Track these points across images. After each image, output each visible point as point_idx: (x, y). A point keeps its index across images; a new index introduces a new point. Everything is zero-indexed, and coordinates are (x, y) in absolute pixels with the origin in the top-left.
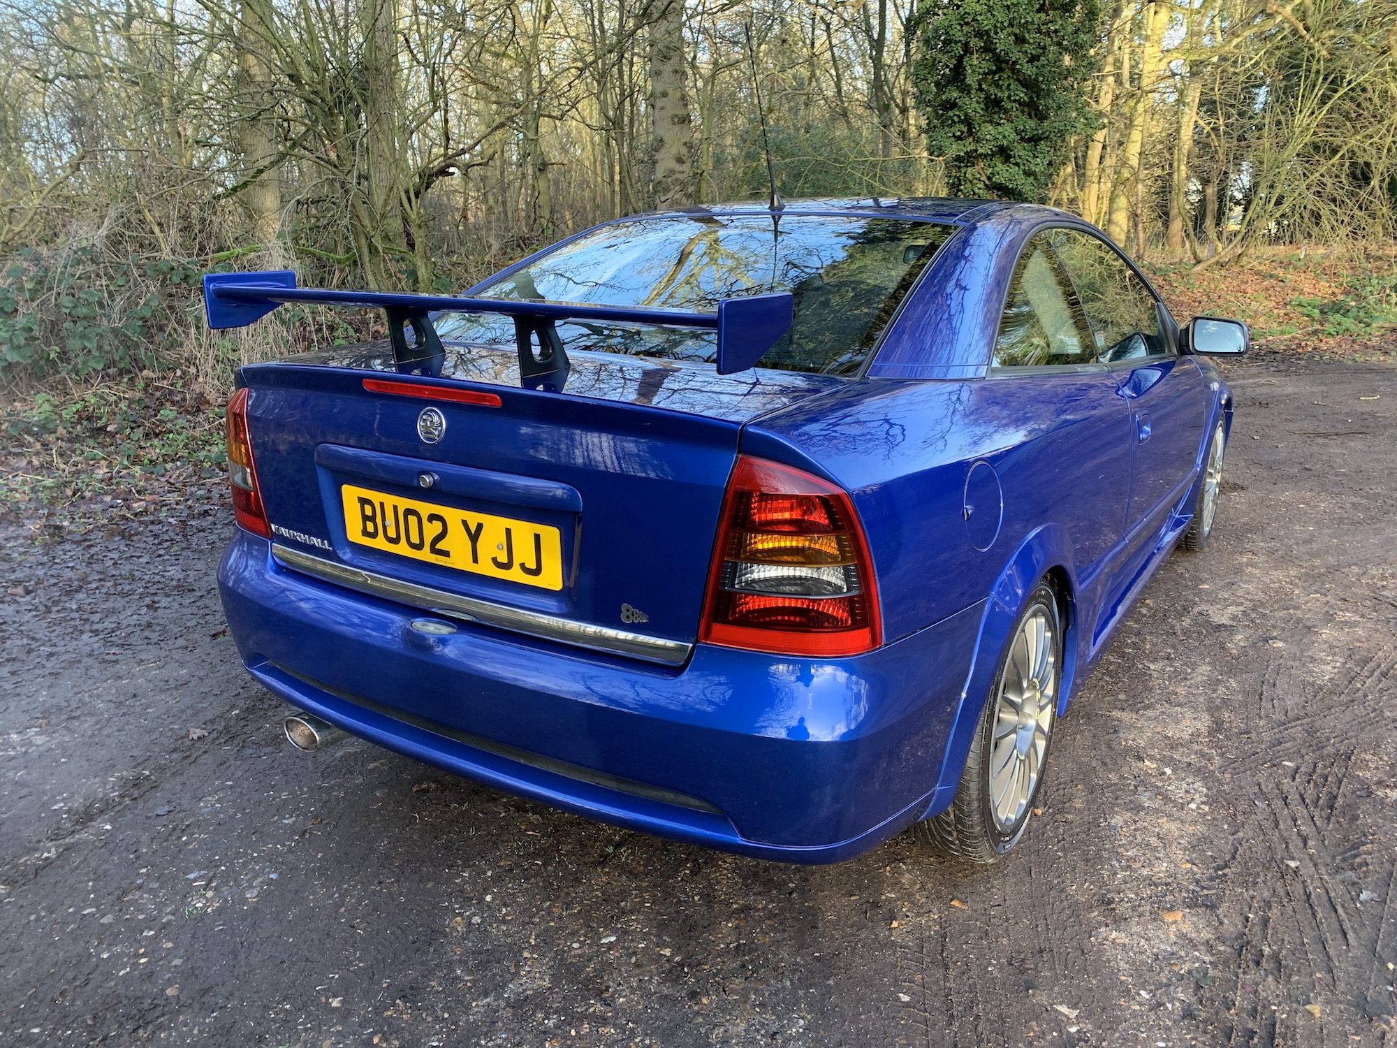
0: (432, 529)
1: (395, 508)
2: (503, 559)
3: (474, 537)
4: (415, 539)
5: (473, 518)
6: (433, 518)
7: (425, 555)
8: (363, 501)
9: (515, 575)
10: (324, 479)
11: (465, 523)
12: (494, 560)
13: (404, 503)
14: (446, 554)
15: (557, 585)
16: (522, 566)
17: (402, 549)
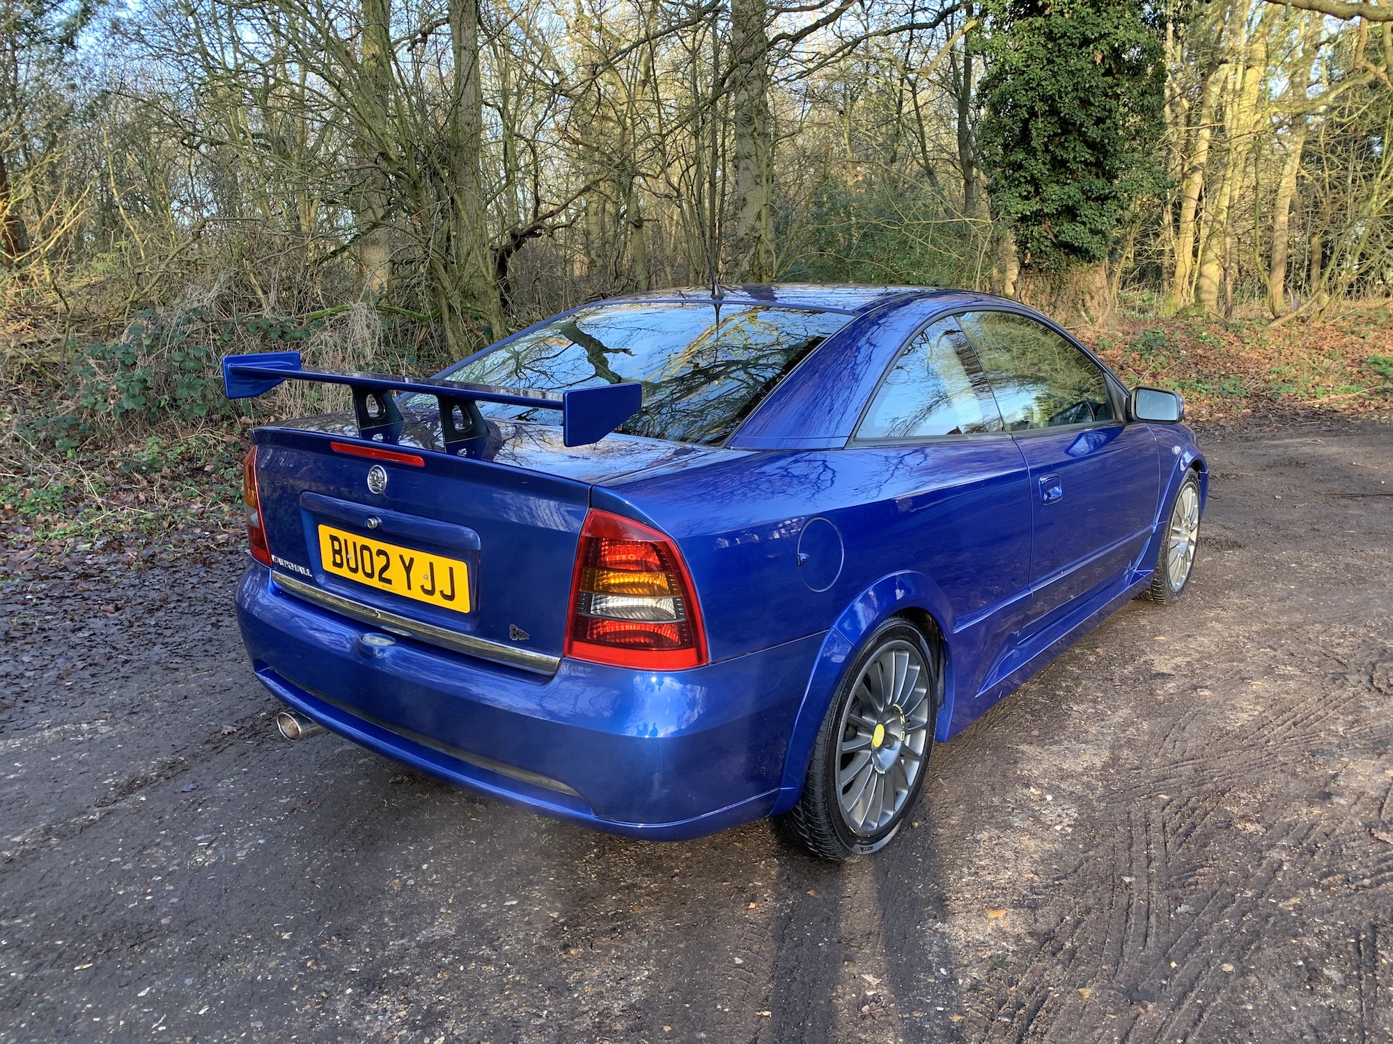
0: (380, 562)
1: (354, 544)
2: (429, 588)
3: (408, 569)
4: (369, 570)
5: (408, 553)
6: (380, 552)
7: (375, 583)
8: (334, 538)
9: (436, 600)
10: (306, 519)
11: (401, 557)
12: (422, 587)
13: (361, 540)
14: (389, 582)
15: (466, 610)
16: (442, 592)
17: (359, 577)
